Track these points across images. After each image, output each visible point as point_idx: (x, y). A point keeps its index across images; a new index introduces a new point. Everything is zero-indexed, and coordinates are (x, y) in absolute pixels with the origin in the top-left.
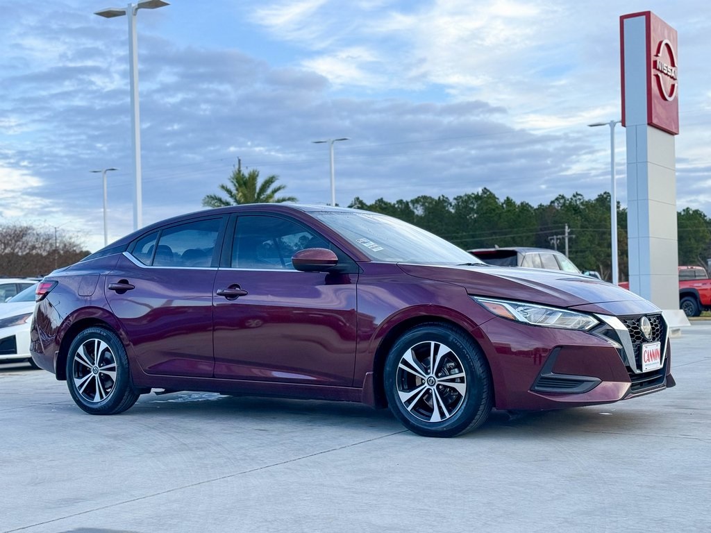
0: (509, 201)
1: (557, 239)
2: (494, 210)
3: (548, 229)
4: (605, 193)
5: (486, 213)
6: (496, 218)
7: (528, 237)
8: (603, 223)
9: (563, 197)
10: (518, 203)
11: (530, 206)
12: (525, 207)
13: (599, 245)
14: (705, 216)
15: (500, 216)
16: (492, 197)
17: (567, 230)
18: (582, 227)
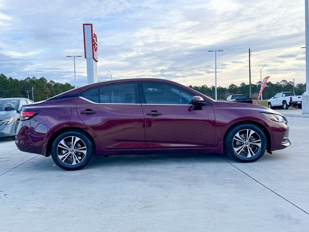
0: (11, 78)
1: (28, 91)
2: (6, 81)
3: (25, 88)
4: (42, 77)
5: (3, 82)
6: (7, 84)
7: (18, 90)
8: (43, 86)
9: (29, 78)
10: (14, 79)
11: (18, 80)
12: (16, 81)
13: (41, 93)
14: (71, 85)
15: (8, 83)
16: (4, 77)
17: (33, 88)
18: (36, 87)
